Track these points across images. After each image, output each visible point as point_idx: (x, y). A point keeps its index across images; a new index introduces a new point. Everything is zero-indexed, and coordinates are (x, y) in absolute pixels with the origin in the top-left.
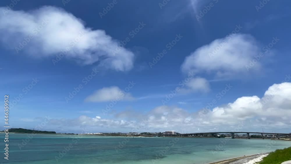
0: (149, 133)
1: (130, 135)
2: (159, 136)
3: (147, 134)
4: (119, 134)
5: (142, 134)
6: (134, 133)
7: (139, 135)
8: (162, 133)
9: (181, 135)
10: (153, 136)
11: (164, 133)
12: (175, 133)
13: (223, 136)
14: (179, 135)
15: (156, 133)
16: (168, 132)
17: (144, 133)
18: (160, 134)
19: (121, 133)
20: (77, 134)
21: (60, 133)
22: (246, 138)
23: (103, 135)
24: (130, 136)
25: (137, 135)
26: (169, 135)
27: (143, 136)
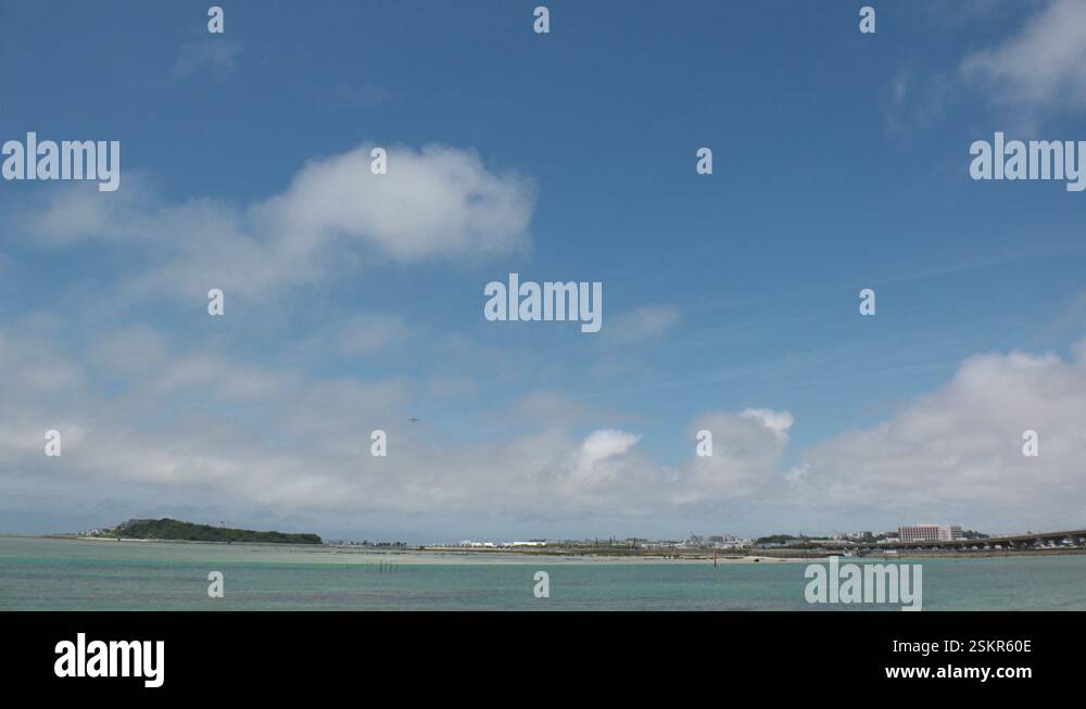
0: (802, 538)
1: (695, 551)
2: (861, 556)
3: (791, 541)
4: (631, 543)
5: (761, 542)
6: (719, 539)
7: (746, 551)
8: (882, 537)
9: (993, 544)
11: (895, 535)
12: (956, 531)
14: (981, 546)
15: (846, 538)
16: (918, 531)
17: (774, 538)
18: (867, 544)
19: (645, 541)
20: (422, 548)
21: (341, 543)
23: (550, 550)
24: (695, 557)
25: (733, 552)
26: (918, 545)
27: (768, 555)
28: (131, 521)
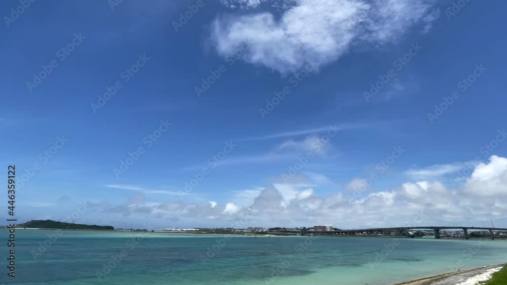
0: (284, 228)
1: (249, 232)
2: (302, 235)
3: (281, 230)
4: (228, 230)
5: (271, 230)
6: (256, 228)
7: (266, 233)
8: (309, 229)
9: (342, 232)
10: (290, 235)
11: (313, 228)
12: (331, 228)
13: (419, 234)
14: (339, 233)
15: (297, 229)
16: (320, 227)
17: (275, 229)
18: (304, 231)
20: (153, 231)
21: (121, 229)
22: (462, 238)
23: (200, 232)
24: (250, 235)
25: (263, 233)
26: (320, 232)
27: (273, 234)
28: (32, 221)
